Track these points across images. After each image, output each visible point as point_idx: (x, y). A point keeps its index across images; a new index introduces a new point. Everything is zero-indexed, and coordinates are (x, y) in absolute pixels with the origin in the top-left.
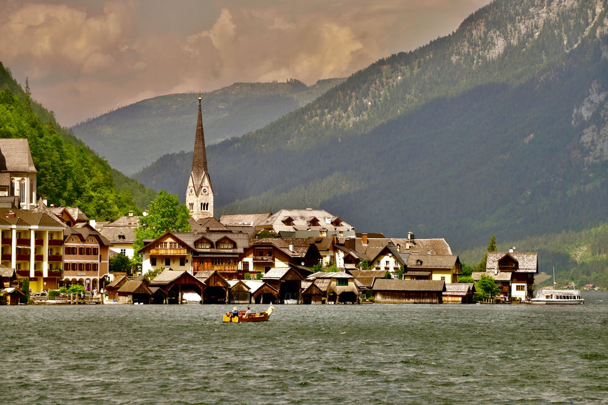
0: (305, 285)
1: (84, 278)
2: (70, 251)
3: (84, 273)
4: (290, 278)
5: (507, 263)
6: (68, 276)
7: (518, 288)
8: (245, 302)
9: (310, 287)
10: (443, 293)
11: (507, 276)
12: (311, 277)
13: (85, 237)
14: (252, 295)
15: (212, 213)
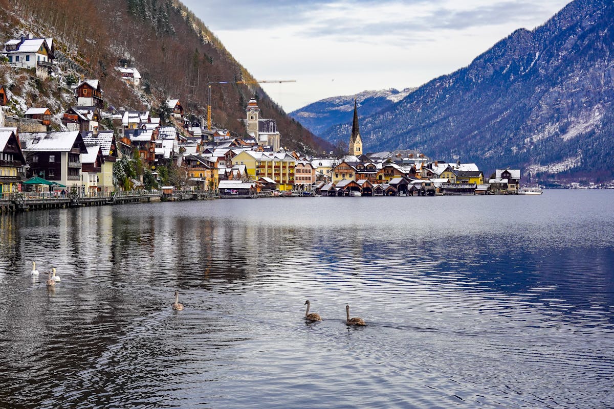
0: (410, 186)
1: (305, 184)
2: (298, 171)
3: (305, 181)
4: (403, 183)
5: (506, 175)
6: (297, 182)
7: (511, 186)
8: (381, 195)
9: (413, 187)
10: (476, 190)
11: (506, 181)
12: (412, 182)
13: (305, 164)
14: (384, 191)
15: (362, 152)
